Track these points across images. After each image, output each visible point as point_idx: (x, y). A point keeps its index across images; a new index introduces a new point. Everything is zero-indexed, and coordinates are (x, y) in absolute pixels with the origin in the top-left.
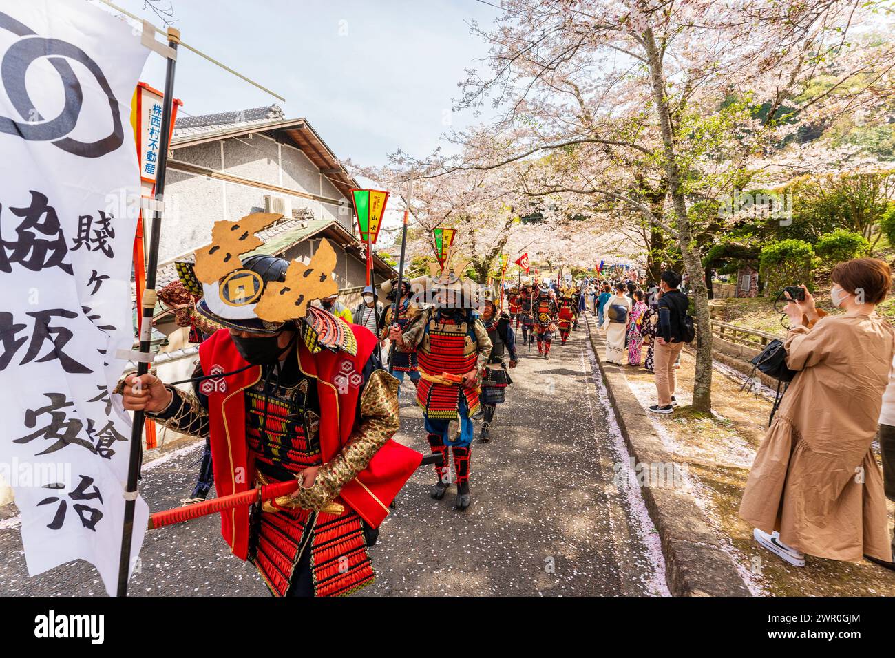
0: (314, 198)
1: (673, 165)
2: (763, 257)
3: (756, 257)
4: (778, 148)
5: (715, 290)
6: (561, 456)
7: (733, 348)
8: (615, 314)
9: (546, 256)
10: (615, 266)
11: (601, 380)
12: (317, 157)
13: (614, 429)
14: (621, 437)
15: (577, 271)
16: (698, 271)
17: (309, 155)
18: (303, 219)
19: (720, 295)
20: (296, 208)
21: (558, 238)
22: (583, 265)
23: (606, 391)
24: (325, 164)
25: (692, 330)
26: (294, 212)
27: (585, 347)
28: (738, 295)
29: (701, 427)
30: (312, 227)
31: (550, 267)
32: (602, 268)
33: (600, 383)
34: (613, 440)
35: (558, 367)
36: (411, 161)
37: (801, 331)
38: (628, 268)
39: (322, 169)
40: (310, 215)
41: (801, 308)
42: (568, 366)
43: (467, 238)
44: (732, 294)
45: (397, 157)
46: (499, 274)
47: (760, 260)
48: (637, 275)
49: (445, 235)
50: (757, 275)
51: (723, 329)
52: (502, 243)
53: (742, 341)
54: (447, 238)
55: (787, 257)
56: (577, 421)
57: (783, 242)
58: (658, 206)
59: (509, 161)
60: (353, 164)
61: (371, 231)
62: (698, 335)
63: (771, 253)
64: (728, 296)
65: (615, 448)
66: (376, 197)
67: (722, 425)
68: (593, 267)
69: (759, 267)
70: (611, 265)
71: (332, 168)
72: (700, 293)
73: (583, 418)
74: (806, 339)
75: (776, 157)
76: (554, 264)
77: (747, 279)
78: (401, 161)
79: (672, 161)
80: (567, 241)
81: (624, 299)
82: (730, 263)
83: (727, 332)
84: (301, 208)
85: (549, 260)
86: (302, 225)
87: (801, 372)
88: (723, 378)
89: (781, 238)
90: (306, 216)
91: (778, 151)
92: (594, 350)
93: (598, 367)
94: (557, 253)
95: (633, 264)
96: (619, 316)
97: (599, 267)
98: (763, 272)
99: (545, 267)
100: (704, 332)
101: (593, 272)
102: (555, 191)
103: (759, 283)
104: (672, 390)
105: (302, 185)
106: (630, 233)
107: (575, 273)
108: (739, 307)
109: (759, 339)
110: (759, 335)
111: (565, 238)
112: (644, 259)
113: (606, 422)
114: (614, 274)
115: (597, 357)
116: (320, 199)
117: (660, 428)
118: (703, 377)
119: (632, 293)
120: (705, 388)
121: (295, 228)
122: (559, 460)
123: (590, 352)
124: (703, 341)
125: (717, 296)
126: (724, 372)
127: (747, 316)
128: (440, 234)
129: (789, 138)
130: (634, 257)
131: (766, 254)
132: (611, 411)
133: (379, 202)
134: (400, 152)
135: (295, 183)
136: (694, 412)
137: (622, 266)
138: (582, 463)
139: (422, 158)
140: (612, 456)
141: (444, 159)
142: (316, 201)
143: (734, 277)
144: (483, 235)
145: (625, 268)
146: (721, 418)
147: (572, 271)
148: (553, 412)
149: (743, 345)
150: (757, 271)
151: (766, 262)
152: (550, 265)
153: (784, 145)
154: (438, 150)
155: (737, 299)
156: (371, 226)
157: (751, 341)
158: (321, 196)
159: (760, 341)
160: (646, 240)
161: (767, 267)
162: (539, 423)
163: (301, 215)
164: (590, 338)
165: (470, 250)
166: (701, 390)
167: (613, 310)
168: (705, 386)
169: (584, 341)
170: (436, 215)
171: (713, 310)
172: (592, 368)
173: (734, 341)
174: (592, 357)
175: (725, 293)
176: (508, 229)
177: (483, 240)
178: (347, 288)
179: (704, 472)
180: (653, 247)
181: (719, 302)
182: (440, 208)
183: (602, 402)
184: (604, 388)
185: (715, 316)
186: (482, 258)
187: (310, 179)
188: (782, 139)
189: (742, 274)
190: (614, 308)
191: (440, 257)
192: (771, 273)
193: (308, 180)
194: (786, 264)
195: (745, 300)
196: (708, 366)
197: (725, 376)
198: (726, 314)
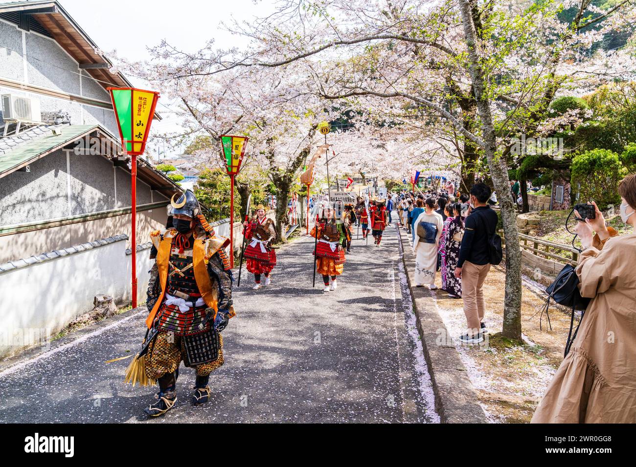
0: (72, 98)
1: (477, 67)
2: (574, 167)
3: (567, 167)
4: (587, 55)
5: (530, 202)
6: (358, 404)
7: (546, 265)
8: (424, 233)
9: (358, 167)
10: (431, 178)
11: (411, 308)
12: (75, 48)
13: (420, 365)
14: (427, 374)
15: (392, 183)
16: (505, 184)
17: (65, 46)
18: (56, 124)
19: (535, 207)
20: (47, 110)
21: (371, 147)
22: (397, 177)
23: (415, 320)
24: (85, 57)
25: (500, 251)
26: (43, 115)
27: (397, 269)
28: (553, 208)
29: (511, 356)
30: (66, 135)
31: (363, 180)
32: (417, 179)
33: (410, 311)
34: (419, 379)
35: (366, 295)
36: (179, 55)
37: (592, 254)
38: (445, 179)
39: (82, 63)
40: (65, 120)
41: (591, 227)
42: (377, 293)
43: (264, 147)
44: (547, 206)
45: (163, 49)
46: (304, 189)
47: (571, 170)
48: (454, 187)
49: (235, 144)
50: (569, 186)
51: (536, 245)
52: (306, 153)
53: (554, 257)
54: (237, 147)
55: (596, 167)
56: (381, 359)
57: (592, 152)
58: (470, 113)
59: (299, 57)
60: (119, 57)
61: (136, 139)
62: (507, 255)
63: (581, 164)
64: (543, 209)
65: (420, 388)
66: (140, 98)
67: (532, 352)
68: (407, 180)
69: (570, 178)
70: (427, 177)
71: (95, 62)
72: (507, 208)
73: (388, 355)
74: (596, 263)
75: (585, 64)
76: (367, 176)
77: (560, 189)
78: (166, 56)
79: (475, 63)
80: (380, 150)
81: (433, 215)
82: (544, 173)
83: (540, 248)
84: (54, 110)
85: (362, 171)
86: (54, 132)
87: (594, 299)
88: (536, 297)
89: (590, 148)
90: (60, 120)
91: (586, 58)
92: (406, 273)
93: (409, 293)
94: (370, 163)
95: (449, 175)
96: (428, 234)
97: (414, 179)
98: (574, 182)
99: (358, 179)
100: (512, 252)
101: (409, 184)
102: (354, 94)
103: (571, 195)
104: (481, 315)
105: (56, 83)
106: (444, 142)
107: (390, 186)
108: (553, 221)
109: (571, 254)
110: (570, 250)
111: (378, 146)
112: (458, 170)
113: (412, 357)
114: (430, 187)
115: (408, 282)
116: (79, 100)
117: (468, 362)
118: (513, 301)
119: (443, 208)
120: (514, 313)
121: (45, 135)
122: (356, 409)
123: (402, 275)
124: (512, 262)
125: (532, 209)
126: (537, 291)
127: (560, 229)
128: (229, 143)
129: (596, 46)
130: (449, 168)
131: (576, 164)
132: (419, 344)
133: (145, 104)
134: (164, 44)
135: (47, 80)
136: (504, 339)
137: (438, 178)
138: (381, 411)
139: (193, 52)
140: (416, 398)
141: (221, 53)
142: (74, 102)
143: (549, 189)
144: (283, 144)
145: (442, 180)
146: (532, 344)
147: (387, 183)
148: (354, 350)
149: (556, 261)
150: (569, 182)
151: (577, 172)
152: (364, 177)
153: (592, 53)
154: (211, 42)
155: (550, 212)
156: (136, 133)
157: (563, 257)
158: (81, 96)
159: (572, 255)
160: (458, 149)
161: (577, 177)
162: (336, 365)
163: (54, 119)
164: (403, 260)
165: (267, 162)
166: (511, 316)
167: (422, 228)
168: (515, 310)
169: (397, 262)
170: (224, 121)
171: (527, 224)
172: (403, 293)
173: (547, 257)
174: (404, 281)
175: (540, 206)
176: (312, 137)
177: (283, 149)
178: (116, 209)
179: (511, 410)
180: (466, 157)
181: (533, 216)
182: (229, 113)
183: (411, 333)
184: (413, 317)
185: (529, 230)
186: (282, 170)
187: (65, 74)
188: (589, 47)
189: (555, 184)
190: (423, 225)
191: (230, 169)
192: (582, 184)
193: (63, 75)
194: (595, 174)
195: (558, 213)
196: (517, 288)
197: (538, 295)
198: (540, 228)
